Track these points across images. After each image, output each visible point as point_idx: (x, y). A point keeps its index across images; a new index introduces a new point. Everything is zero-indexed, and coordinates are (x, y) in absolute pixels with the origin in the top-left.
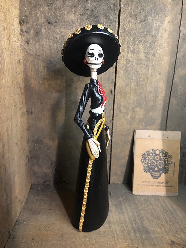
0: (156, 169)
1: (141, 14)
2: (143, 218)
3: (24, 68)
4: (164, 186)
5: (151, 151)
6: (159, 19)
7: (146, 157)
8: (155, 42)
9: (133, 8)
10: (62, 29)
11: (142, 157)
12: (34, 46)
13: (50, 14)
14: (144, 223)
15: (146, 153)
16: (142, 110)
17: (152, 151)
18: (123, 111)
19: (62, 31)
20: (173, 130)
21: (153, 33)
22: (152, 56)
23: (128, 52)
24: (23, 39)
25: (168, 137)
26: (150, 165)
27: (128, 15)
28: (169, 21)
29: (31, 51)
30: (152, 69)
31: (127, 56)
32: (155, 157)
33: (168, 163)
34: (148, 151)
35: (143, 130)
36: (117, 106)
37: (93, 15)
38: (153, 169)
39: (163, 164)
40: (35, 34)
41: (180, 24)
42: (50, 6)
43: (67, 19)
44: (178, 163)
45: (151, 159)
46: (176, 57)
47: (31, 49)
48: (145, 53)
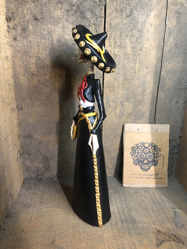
0: (146, 162)
1: (127, 9)
2: (132, 209)
3: (13, 64)
4: (153, 178)
5: (140, 144)
6: (145, 14)
7: (135, 150)
8: (141, 37)
9: (118, 3)
10: (49, 25)
11: (131, 150)
12: (22, 43)
13: (36, 10)
14: (132, 213)
15: (135, 146)
16: (130, 105)
17: (142, 144)
18: (112, 106)
19: (49, 27)
20: (162, 123)
21: (140, 27)
22: (138, 50)
23: (115, 47)
24: (11, 36)
25: (157, 130)
26: (139, 157)
27: (114, 10)
28: (155, 16)
29: (19, 48)
30: (139, 63)
31: (114, 51)
32: (144, 150)
33: (157, 156)
34: (137, 144)
35: (132, 123)
36: (106, 101)
37: (79, 11)
38: (142, 162)
39: (152, 157)
40: (23, 30)
41: (165, 18)
42: (36, 3)
43: (54, 15)
44: (167, 156)
45: (140, 152)
46: (163, 51)
47: (19, 45)
48: (132, 48)
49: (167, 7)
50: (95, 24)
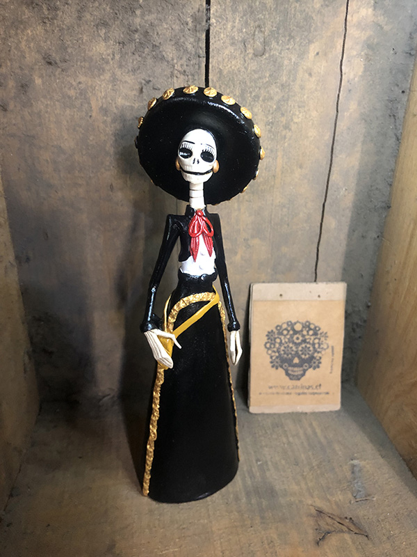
0: (296, 361)
1: (256, 37)
2: (267, 465)
3: (2, 165)
4: (311, 394)
5: (285, 326)
6: (295, 49)
7: (275, 339)
8: (288, 100)
9: (236, 24)
10: (80, 76)
11: (266, 338)
12: (19, 117)
13: (49, 43)
14: (268, 474)
15: (275, 330)
16: (264, 244)
17: (288, 324)
19: (81, 80)
20: (329, 281)
21: (284, 79)
22: (282, 128)
25: (319, 296)
26: (282, 352)
27: (228, 41)
28: (318, 54)
29: (15, 128)
30: (283, 158)
32: (292, 338)
33: (319, 349)
34: (278, 326)
35: (269, 282)
37: (149, 43)
38: (290, 362)
39: (310, 351)
40: (20, 88)
41: (340, 58)
42: (48, 25)
43: (91, 54)
44: (340, 347)
45: (285, 342)
46: (335, 131)
47: (14, 122)
48: (268, 123)
49: (345, 34)
50: (185, 71)
